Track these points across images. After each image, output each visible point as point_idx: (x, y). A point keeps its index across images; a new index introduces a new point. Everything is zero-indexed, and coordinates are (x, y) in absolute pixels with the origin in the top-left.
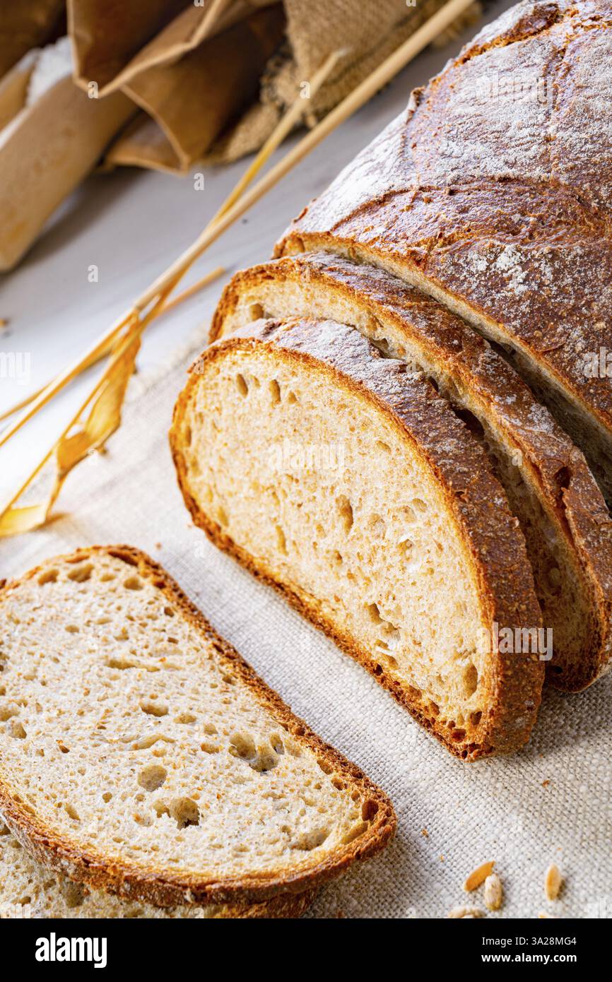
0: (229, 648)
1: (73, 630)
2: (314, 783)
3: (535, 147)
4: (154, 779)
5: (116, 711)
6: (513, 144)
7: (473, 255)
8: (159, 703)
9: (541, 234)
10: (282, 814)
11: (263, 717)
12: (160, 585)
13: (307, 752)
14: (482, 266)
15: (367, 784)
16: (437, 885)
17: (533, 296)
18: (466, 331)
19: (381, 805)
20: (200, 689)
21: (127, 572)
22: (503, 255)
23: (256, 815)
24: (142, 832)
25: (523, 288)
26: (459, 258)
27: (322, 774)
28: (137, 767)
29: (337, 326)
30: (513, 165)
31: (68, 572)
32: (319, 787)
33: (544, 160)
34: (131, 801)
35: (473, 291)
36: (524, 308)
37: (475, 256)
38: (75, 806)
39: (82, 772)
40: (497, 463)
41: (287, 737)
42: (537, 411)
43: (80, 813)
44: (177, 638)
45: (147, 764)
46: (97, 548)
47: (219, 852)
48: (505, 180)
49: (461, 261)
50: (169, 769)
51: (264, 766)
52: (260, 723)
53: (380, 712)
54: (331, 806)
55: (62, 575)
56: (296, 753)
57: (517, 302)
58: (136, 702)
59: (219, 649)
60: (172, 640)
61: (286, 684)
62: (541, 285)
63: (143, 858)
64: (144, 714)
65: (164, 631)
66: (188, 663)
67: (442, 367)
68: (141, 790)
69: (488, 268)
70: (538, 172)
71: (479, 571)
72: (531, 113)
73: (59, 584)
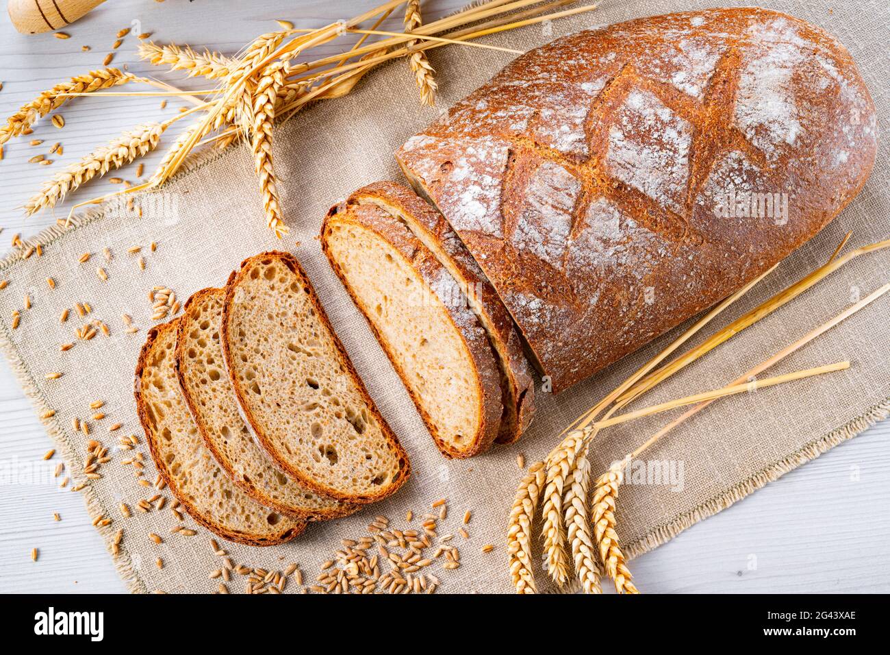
0: (341, 344)
1: (271, 317)
2: (381, 444)
3: (560, 249)
4: (317, 431)
5: (297, 383)
6: (552, 242)
7: (521, 296)
8: (315, 379)
9: (551, 296)
10: (369, 461)
11: (358, 396)
12: (307, 290)
13: (376, 423)
14: (524, 303)
15: (401, 448)
16: (420, 498)
17: (539, 325)
18: (507, 317)
19: (406, 462)
20: (331, 372)
21: (291, 278)
22: (533, 302)
23: (359, 461)
24: (317, 465)
25: (537, 320)
26: (516, 294)
27: (383, 439)
28: (310, 422)
29: (449, 277)
30: (548, 254)
31: (265, 270)
32: (382, 447)
33: (562, 259)
34: (310, 444)
35: (517, 313)
36: (535, 329)
37: (522, 297)
38: (289, 445)
39: (288, 423)
40: (504, 382)
41: (368, 412)
42: (524, 361)
43: (291, 449)
44: (318, 333)
45: (314, 422)
46: (274, 253)
47: (347, 481)
48: (543, 261)
49: (516, 297)
50: (322, 425)
51: (359, 429)
52: (357, 402)
53: (404, 403)
54: (387, 460)
55: (262, 273)
56: (371, 423)
57: (532, 325)
58: (305, 377)
59: (336, 344)
60: (316, 335)
61: (362, 366)
62: (544, 321)
63: (319, 480)
64: (308, 387)
65: (311, 326)
66: (325, 353)
67: (493, 332)
68: (313, 438)
69: (526, 305)
70: (557, 265)
71: (483, 424)
72: (563, 228)
73: (260, 281)
